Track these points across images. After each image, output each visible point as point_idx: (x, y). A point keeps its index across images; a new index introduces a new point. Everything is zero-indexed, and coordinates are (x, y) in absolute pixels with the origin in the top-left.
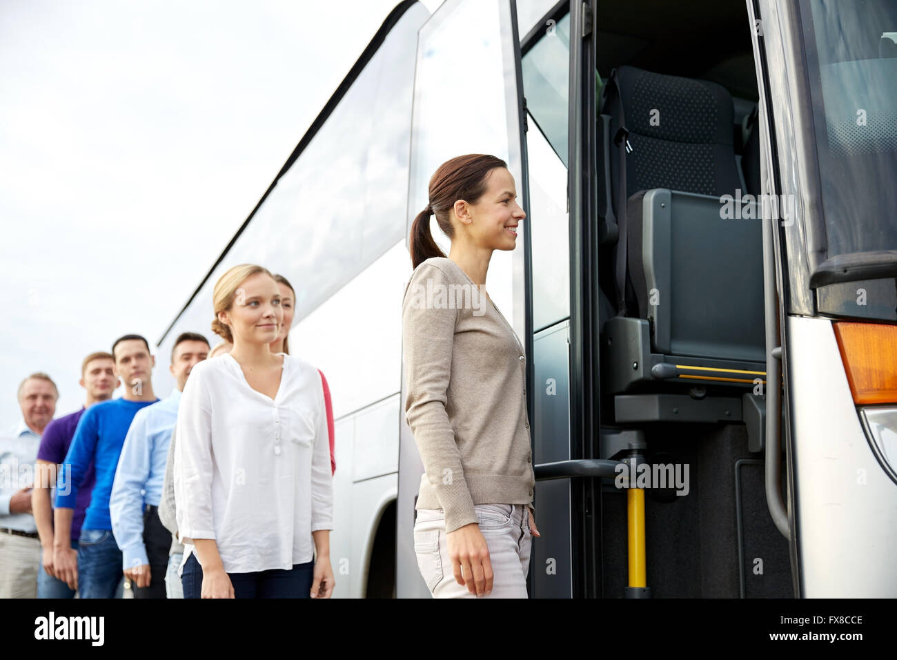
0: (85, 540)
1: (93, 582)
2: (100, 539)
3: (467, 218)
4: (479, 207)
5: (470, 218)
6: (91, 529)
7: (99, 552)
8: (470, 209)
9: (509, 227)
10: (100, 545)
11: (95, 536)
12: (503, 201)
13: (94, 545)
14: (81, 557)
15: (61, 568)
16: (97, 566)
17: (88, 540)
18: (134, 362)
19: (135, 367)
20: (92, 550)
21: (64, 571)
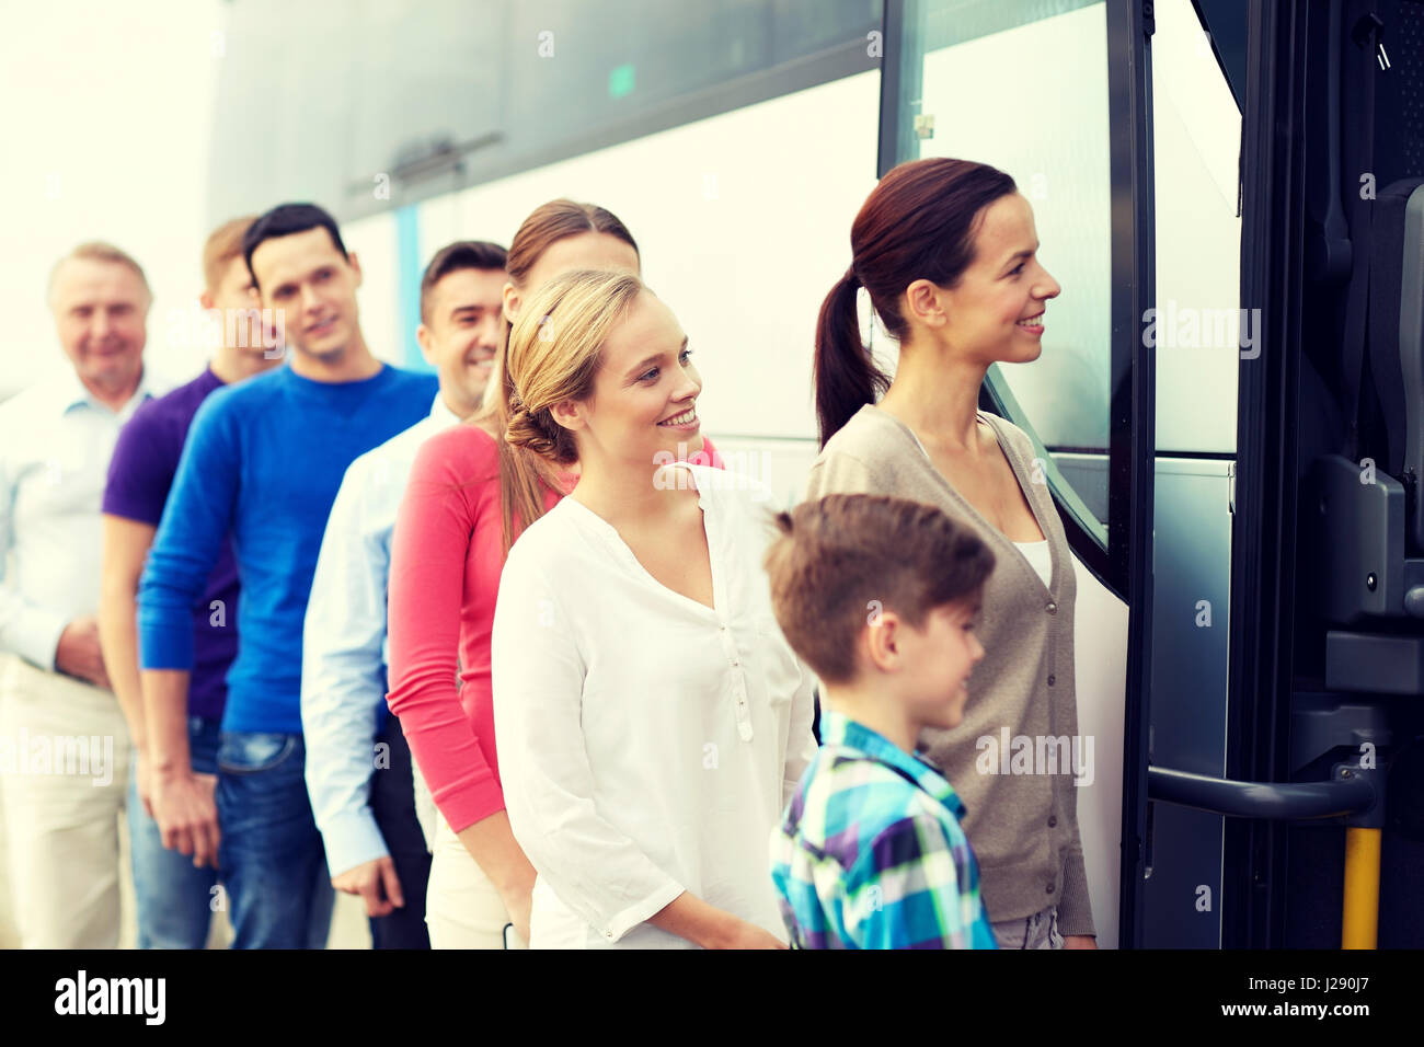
0: (234, 759)
1: (261, 863)
2: (272, 758)
3: (937, 316)
4: (961, 292)
5: (943, 314)
6: (248, 732)
7: (275, 791)
8: (942, 298)
9: (1025, 319)
10: (274, 771)
11: (260, 750)
12: (1010, 273)
13: (258, 774)
14: (229, 804)
15: (180, 823)
16: (271, 825)
17: (242, 759)
18: (309, 298)
19: (314, 312)
20: (254, 786)
21: (189, 831)
